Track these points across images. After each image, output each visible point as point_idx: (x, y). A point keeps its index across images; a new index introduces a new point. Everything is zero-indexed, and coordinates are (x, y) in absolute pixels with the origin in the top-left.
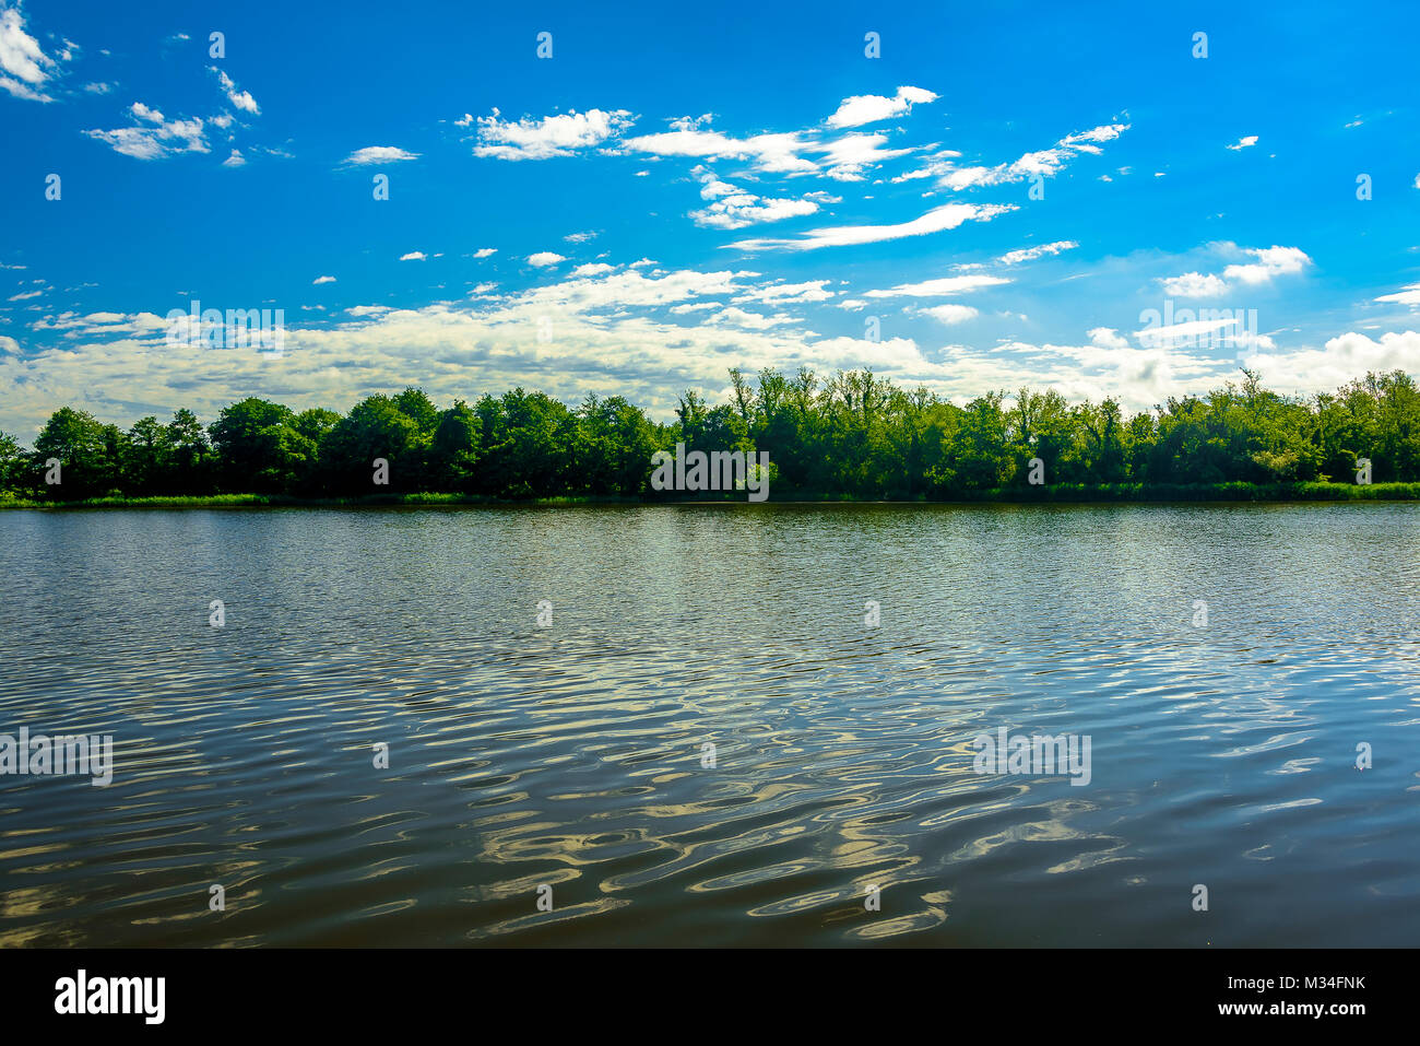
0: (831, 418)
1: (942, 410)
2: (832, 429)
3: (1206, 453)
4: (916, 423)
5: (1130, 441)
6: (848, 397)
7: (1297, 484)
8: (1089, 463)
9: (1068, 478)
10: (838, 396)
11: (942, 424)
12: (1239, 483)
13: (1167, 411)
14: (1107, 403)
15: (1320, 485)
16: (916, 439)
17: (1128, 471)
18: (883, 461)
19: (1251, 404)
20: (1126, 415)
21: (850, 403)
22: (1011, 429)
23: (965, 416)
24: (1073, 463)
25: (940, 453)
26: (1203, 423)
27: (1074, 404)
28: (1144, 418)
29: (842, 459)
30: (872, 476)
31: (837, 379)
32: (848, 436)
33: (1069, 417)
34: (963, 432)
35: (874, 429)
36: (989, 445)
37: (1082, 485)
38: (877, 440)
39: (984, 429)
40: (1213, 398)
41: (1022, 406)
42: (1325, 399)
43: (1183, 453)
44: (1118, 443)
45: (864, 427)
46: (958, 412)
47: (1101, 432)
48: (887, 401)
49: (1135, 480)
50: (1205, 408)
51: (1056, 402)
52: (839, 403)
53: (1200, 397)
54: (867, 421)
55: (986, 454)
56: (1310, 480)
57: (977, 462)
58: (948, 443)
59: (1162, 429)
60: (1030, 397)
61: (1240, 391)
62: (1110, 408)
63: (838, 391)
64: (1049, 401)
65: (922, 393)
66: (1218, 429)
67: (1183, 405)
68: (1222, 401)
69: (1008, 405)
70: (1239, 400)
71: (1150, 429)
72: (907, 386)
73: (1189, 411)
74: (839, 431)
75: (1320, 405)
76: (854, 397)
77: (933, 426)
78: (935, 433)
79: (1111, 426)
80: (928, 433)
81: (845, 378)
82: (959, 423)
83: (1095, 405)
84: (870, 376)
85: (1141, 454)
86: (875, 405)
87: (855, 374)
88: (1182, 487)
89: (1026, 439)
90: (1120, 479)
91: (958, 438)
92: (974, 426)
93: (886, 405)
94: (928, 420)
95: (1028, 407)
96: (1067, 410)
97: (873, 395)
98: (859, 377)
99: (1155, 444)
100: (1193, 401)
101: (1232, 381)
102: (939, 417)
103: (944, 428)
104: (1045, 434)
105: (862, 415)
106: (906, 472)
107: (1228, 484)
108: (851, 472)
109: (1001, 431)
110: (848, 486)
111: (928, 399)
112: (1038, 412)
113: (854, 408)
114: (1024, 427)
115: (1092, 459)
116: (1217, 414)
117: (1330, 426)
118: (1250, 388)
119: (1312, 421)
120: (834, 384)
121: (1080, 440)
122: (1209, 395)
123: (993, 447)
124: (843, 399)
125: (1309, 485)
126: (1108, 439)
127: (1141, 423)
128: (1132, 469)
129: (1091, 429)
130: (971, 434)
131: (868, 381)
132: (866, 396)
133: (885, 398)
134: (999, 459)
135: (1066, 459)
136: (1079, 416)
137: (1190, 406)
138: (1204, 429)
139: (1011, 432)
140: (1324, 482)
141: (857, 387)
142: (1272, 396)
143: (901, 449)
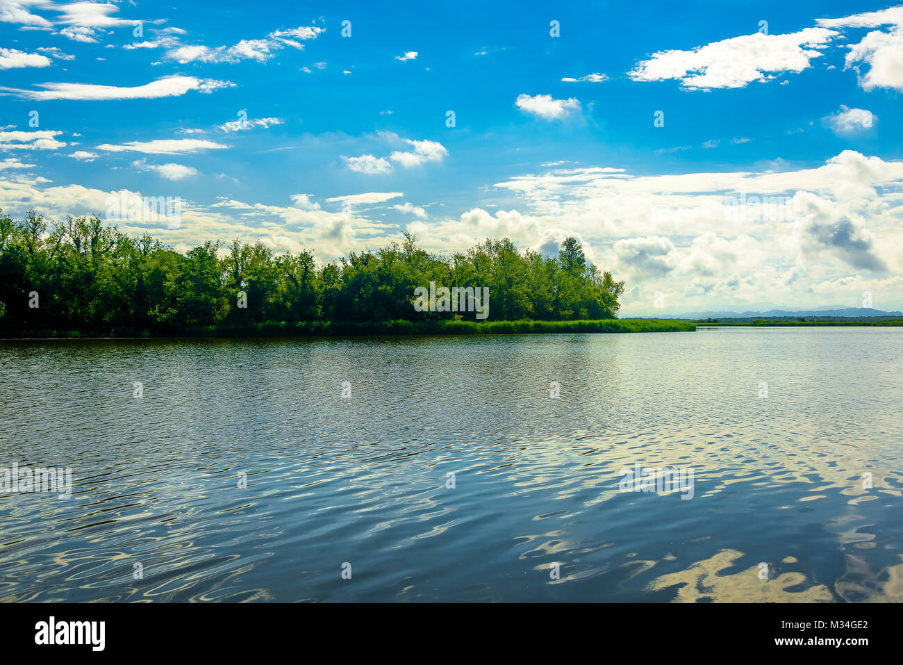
0: (60, 259)
1: (166, 256)
2: (60, 270)
3: (378, 297)
4: (141, 266)
5: (321, 287)
6: (77, 241)
7: (440, 322)
8: (289, 304)
9: (271, 317)
10: (67, 239)
11: (165, 268)
12: (401, 321)
13: (349, 263)
14: (304, 255)
15: (455, 322)
16: (140, 280)
17: (319, 311)
18: (109, 300)
19: (409, 260)
20: (319, 265)
21: (78, 246)
22: (226, 274)
23: (186, 262)
24: (277, 304)
25: (163, 295)
26: (375, 273)
27: (278, 255)
28: (332, 269)
29: (71, 298)
30: (99, 315)
31: (66, 224)
32: (76, 277)
33: (274, 265)
34: (183, 276)
35: (102, 270)
36: (206, 288)
37: (283, 323)
38: (104, 281)
39: (202, 274)
40: (382, 253)
41: (235, 255)
42: (459, 257)
43: (361, 296)
44: (312, 288)
45: (92, 269)
46: (180, 258)
47: (298, 278)
48: (115, 245)
49: (325, 318)
50: (377, 262)
51: (263, 253)
52: (68, 246)
53: (373, 253)
54: (95, 264)
55: (204, 295)
56: (449, 319)
57: (197, 302)
58: (170, 285)
59: (345, 277)
60: (241, 247)
61: (402, 249)
62: (306, 259)
63: (67, 235)
64: (258, 252)
65: (147, 240)
66: (385, 278)
67: (361, 259)
68: (389, 256)
69: (223, 254)
70: (401, 256)
71: (336, 277)
72: (132, 233)
73: (366, 264)
74: (67, 272)
75: (456, 263)
76: (83, 241)
77: (157, 270)
78: (158, 276)
79: (306, 274)
80: (152, 276)
81: (74, 223)
82: (180, 268)
83: (294, 256)
84: (98, 222)
85: (330, 297)
86: (103, 249)
87: (84, 220)
88: (360, 324)
89: (238, 283)
90: (313, 317)
91: (179, 281)
92: (194, 271)
93: (114, 248)
94: (153, 264)
95: (240, 256)
96: (272, 259)
97: (101, 240)
98: (88, 222)
99: (340, 289)
100: (368, 256)
101: (397, 241)
102: (163, 262)
103: (166, 272)
104: (255, 278)
105: (90, 258)
106: (132, 311)
107: (392, 321)
108: (79, 311)
109: (217, 275)
110: (77, 322)
111: (152, 245)
112: (248, 260)
113: (82, 251)
114: (236, 274)
115: (292, 301)
116: (385, 266)
117: (462, 278)
118: (409, 247)
119: (451, 274)
120: (63, 228)
121: (282, 285)
122: (380, 251)
123: (210, 290)
124: (72, 242)
125: (449, 323)
126: (304, 285)
127: (330, 271)
128: (323, 310)
129: (291, 276)
130: (191, 278)
131: (96, 227)
132: (95, 241)
133: (112, 243)
134: (215, 300)
135: (271, 301)
136: (282, 265)
137: (366, 259)
138: (376, 278)
139: (226, 277)
140: (458, 321)
141: (85, 231)
142: (424, 254)
143: (128, 290)
